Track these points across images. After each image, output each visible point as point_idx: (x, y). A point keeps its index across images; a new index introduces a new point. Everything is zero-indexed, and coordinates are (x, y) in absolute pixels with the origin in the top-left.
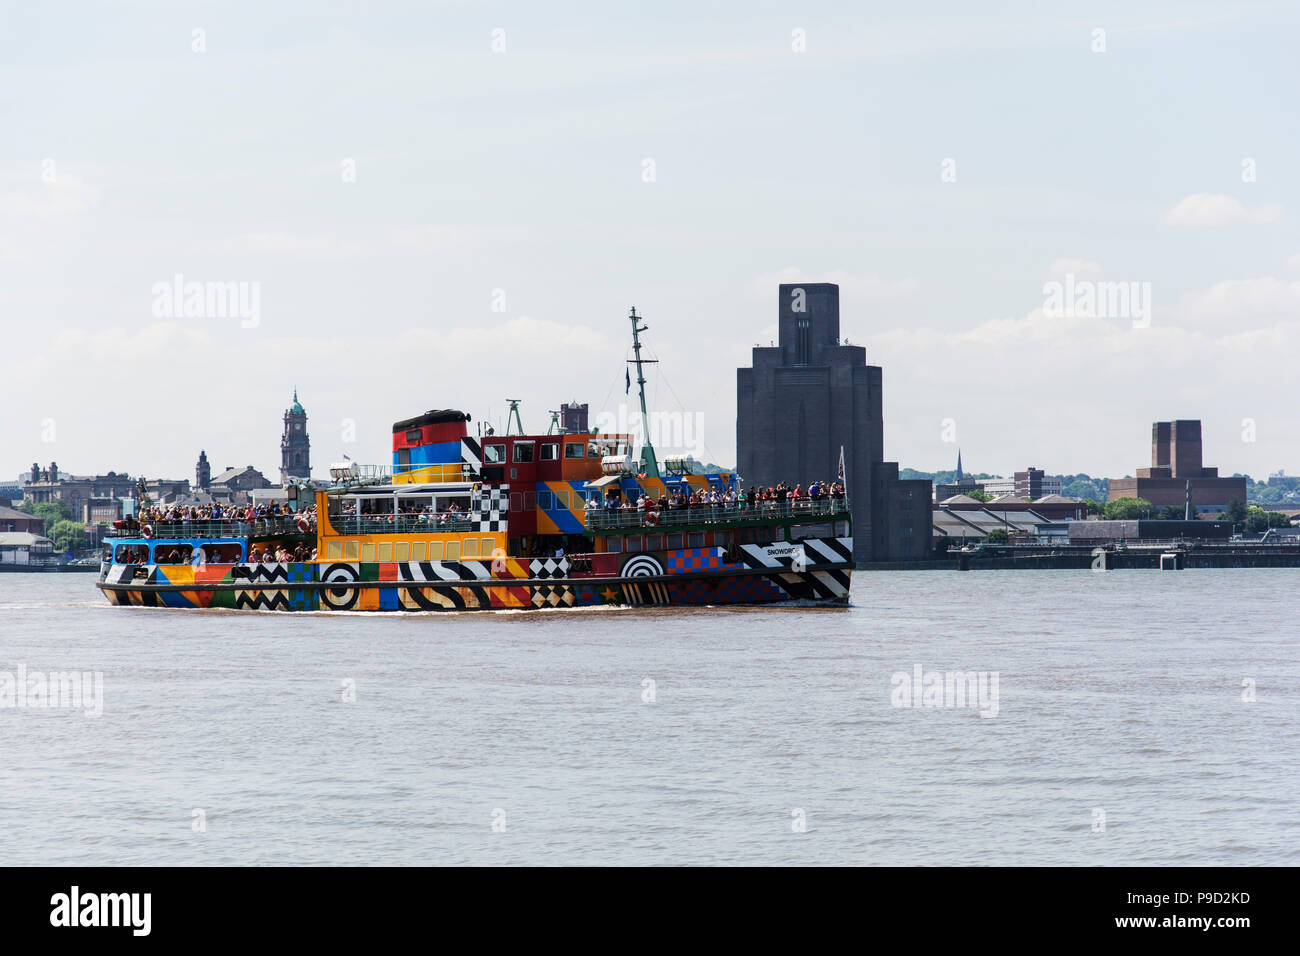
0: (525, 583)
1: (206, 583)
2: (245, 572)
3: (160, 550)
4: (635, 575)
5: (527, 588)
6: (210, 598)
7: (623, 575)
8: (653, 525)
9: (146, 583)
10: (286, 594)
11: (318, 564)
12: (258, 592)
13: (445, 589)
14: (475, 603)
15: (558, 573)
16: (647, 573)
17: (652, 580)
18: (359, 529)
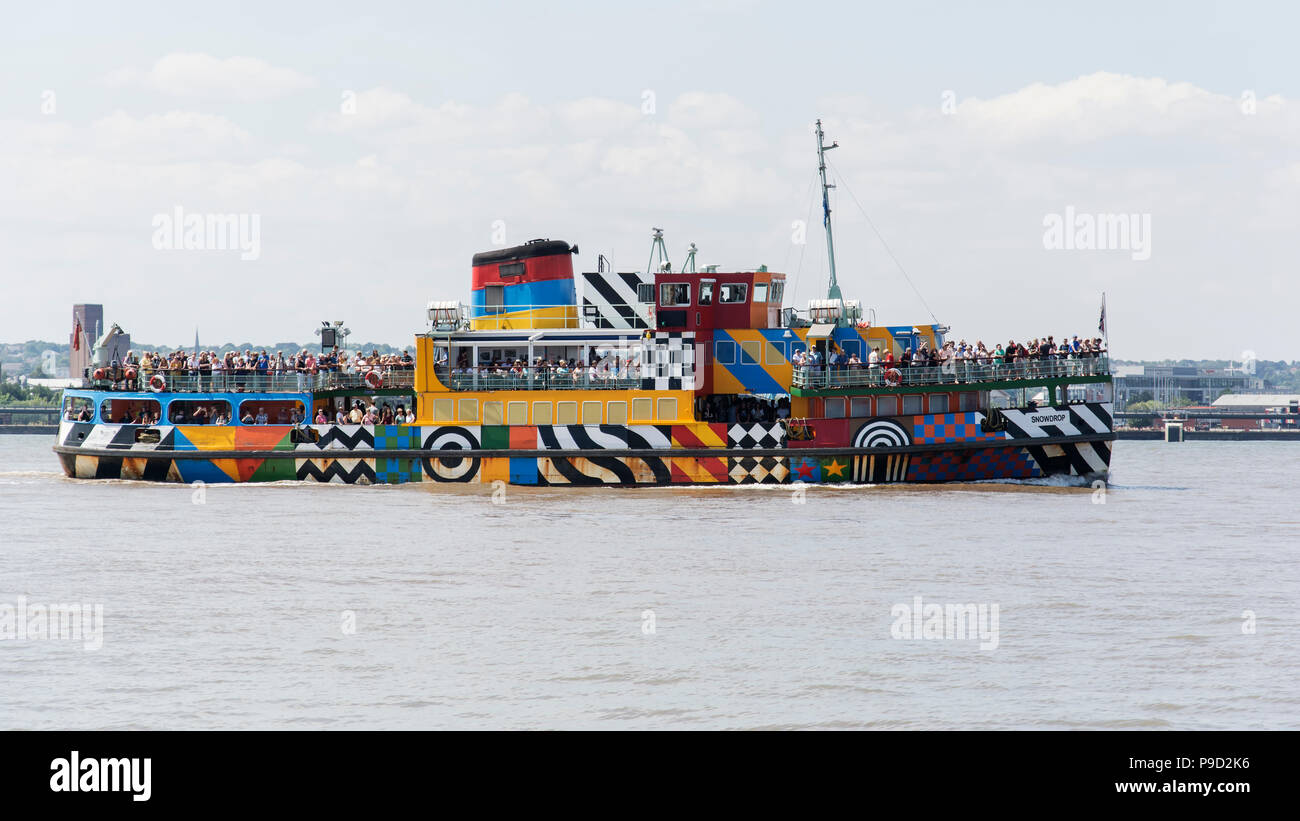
0: (721, 453)
1: (255, 449)
2: (312, 436)
3: (176, 407)
4: (873, 445)
5: (724, 460)
6: (258, 468)
7: (857, 444)
8: (894, 384)
9: (157, 449)
10: (372, 464)
11: (419, 428)
12: (330, 461)
13: (607, 460)
14: (650, 477)
15: (768, 441)
16: (888, 443)
17: (895, 451)
18: (475, 384)
